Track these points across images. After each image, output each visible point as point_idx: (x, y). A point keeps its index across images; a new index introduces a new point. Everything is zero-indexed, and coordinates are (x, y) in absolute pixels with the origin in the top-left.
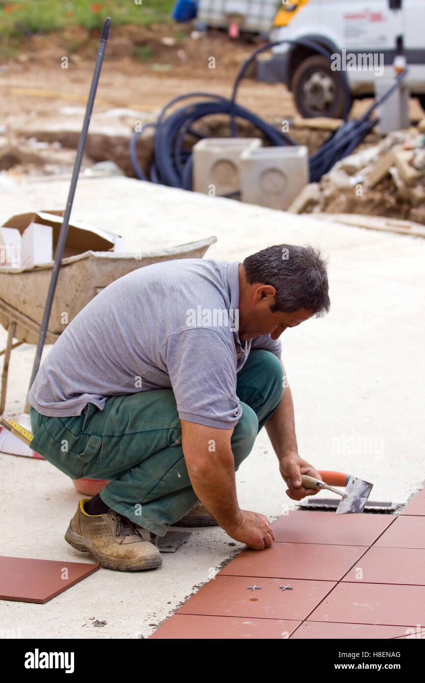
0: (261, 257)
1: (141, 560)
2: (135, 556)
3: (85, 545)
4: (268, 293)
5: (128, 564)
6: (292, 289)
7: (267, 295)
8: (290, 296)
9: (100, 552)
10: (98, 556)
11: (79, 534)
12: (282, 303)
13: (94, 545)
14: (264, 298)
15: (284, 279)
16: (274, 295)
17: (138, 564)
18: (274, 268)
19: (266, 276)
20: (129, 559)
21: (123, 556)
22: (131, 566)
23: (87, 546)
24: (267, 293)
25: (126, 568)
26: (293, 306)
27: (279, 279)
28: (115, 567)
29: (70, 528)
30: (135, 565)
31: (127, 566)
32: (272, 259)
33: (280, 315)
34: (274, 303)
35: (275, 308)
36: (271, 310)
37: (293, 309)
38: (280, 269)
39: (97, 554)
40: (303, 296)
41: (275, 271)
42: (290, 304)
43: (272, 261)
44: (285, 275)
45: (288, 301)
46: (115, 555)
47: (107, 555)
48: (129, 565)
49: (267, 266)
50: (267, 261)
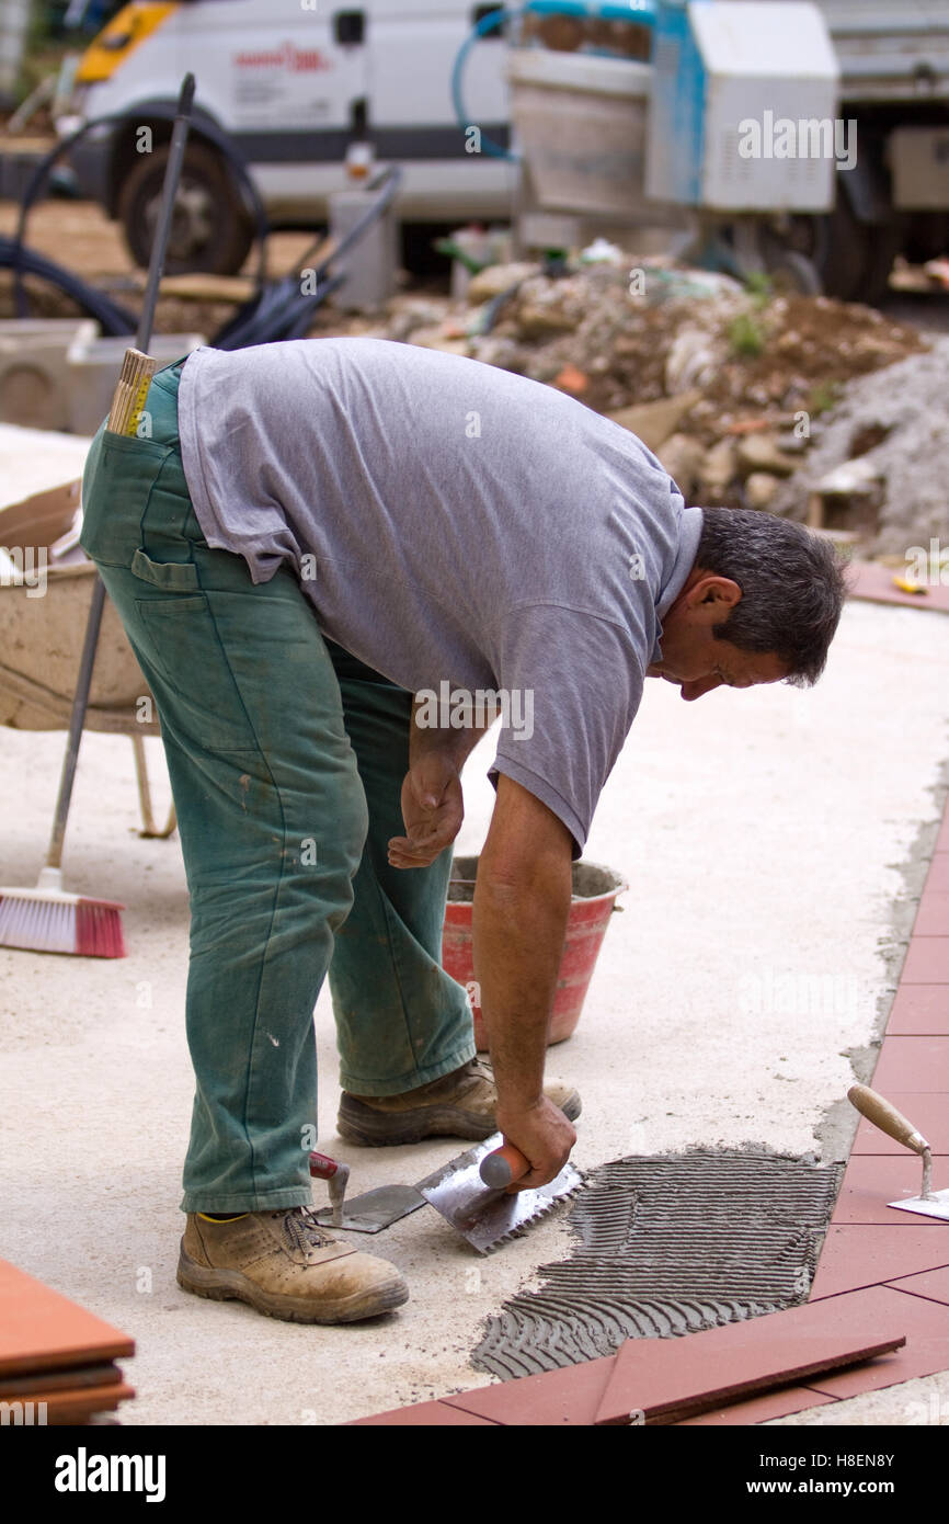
0: (736, 521)
1: (367, 1297)
2: (350, 1290)
3: (227, 1286)
4: (723, 595)
5: (339, 1308)
6: (774, 606)
7: (716, 599)
8: (764, 617)
9: (268, 1292)
10: (264, 1300)
11: (206, 1266)
12: (742, 626)
13: (249, 1279)
14: (709, 604)
15: (766, 580)
16: (733, 603)
17: (361, 1306)
18: (752, 550)
19: (731, 562)
20: (337, 1298)
21: (322, 1292)
22: (346, 1312)
23: (233, 1285)
24: (719, 597)
25: (334, 1317)
26: (762, 641)
27: (756, 576)
28: (308, 1317)
29: (184, 1258)
30: (353, 1310)
31: (336, 1313)
32: (757, 533)
33: (727, 650)
34: (724, 621)
35: (723, 632)
36: (714, 633)
37: (758, 647)
38: (766, 559)
39: (261, 1297)
40: (787, 627)
41: (755, 557)
42: (754, 634)
43: (755, 537)
44: (771, 572)
45: (756, 625)
46: (304, 1291)
47: (286, 1295)
48: (341, 1311)
49: (742, 542)
50: (745, 532)
